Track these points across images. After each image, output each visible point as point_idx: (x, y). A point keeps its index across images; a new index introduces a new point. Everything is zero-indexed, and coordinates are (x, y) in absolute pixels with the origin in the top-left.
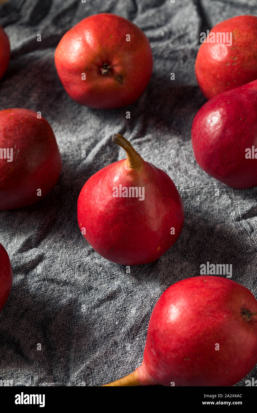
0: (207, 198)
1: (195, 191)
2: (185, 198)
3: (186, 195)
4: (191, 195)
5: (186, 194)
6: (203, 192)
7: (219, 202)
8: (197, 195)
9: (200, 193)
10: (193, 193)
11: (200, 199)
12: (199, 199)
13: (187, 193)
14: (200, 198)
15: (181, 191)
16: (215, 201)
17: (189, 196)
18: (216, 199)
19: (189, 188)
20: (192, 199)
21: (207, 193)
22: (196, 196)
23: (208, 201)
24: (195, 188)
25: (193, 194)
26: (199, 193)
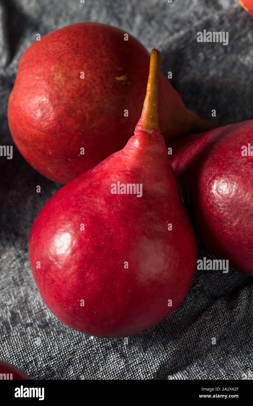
0: (86, 366)
1: (63, 361)
2: (50, 375)
3: (51, 371)
4: (58, 368)
5: (50, 369)
6: (76, 359)
7: (105, 369)
8: (68, 366)
9: (72, 361)
10: (60, 365)
11: (74, 373)
12: (72, 372)
13: (52, 367)
14: (74, 371)
15: (41, 367)
16: (99, 368)
17: (56, 371)
18: (100, 365)
19: (51, 358)
20: (61, 374)
21: (83, 358)
22: (66, 368)
23: (88, 372)
24: (61, 357)
25: (61, 367)
26: (70, 363)
